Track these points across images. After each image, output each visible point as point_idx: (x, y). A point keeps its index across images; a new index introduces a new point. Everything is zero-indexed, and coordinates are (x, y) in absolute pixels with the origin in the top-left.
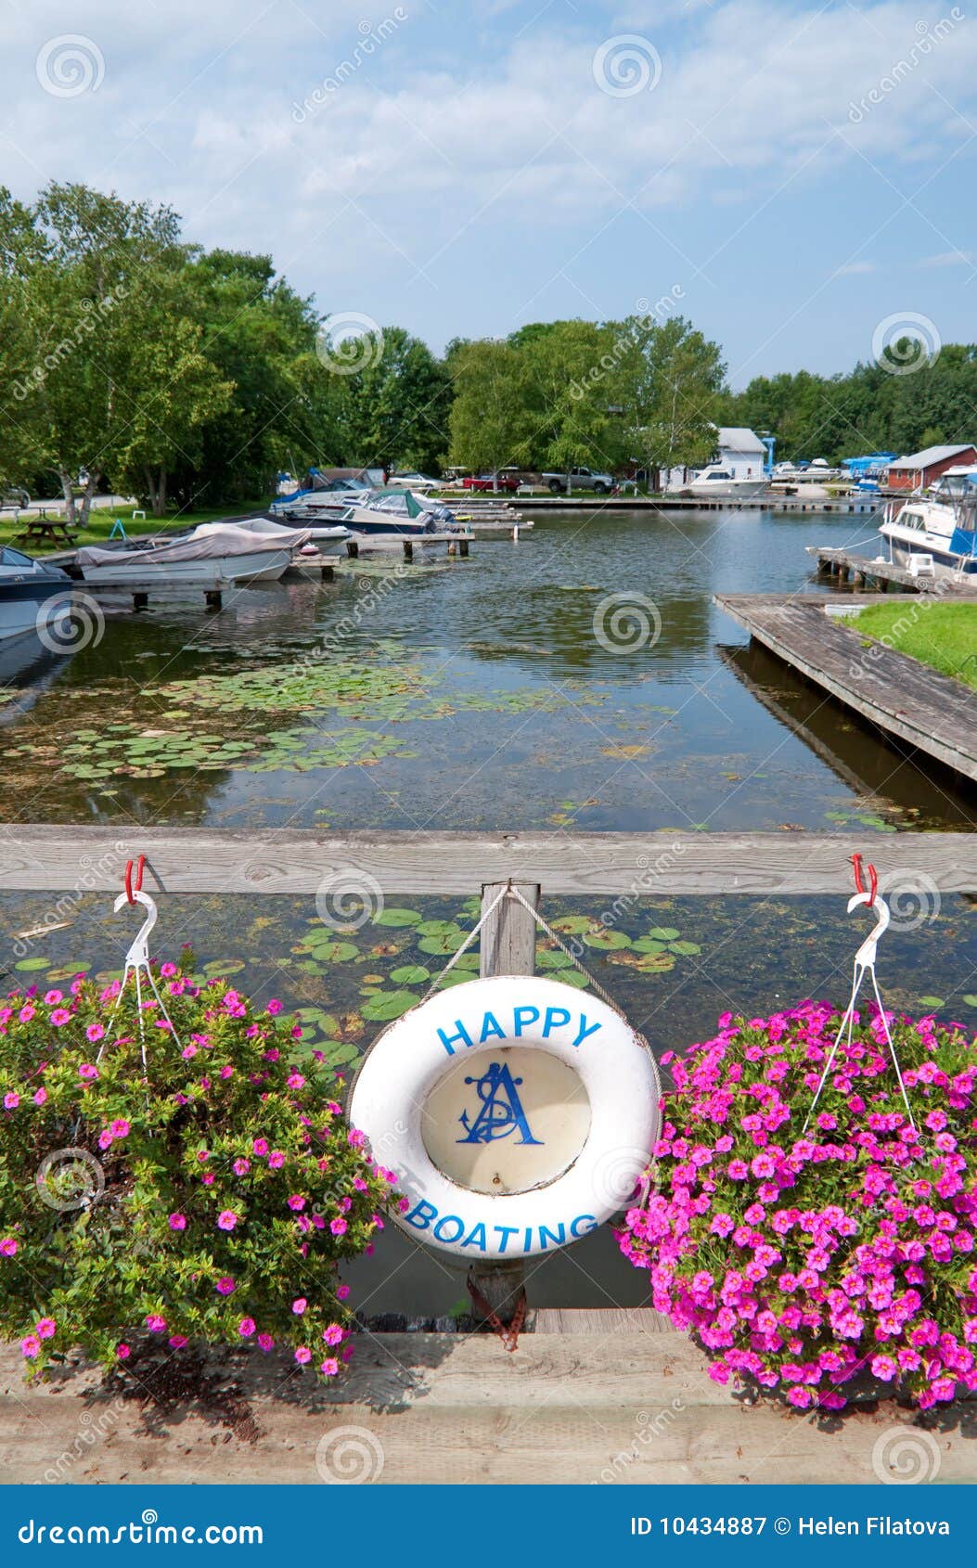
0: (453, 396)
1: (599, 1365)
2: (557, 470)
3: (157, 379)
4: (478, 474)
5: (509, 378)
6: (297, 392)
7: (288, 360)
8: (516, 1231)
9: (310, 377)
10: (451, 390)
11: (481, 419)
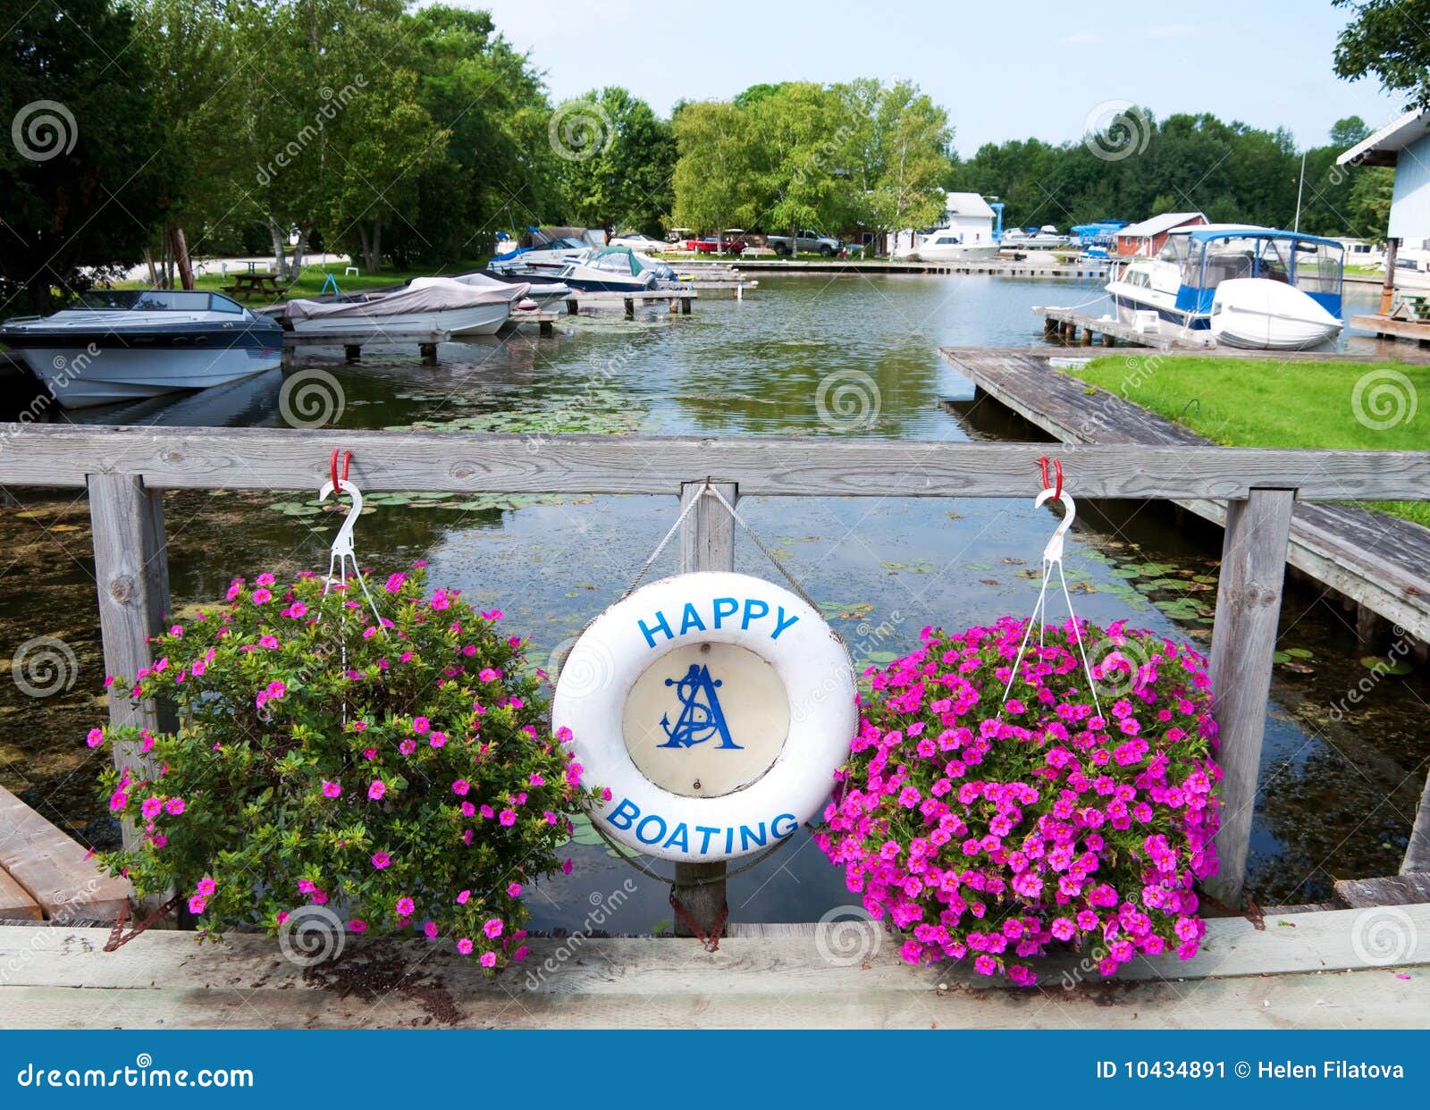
0: (677, 156)
1: (799, 962)
2: (783, 232)
3: (372, 130)
4: (702, 235)
5: (734, 138)
6: (516, 148)
7: (507, 115)
8: (718, 831)
9: (530, 134)
10: (675, 151)
11: (705, 179)
